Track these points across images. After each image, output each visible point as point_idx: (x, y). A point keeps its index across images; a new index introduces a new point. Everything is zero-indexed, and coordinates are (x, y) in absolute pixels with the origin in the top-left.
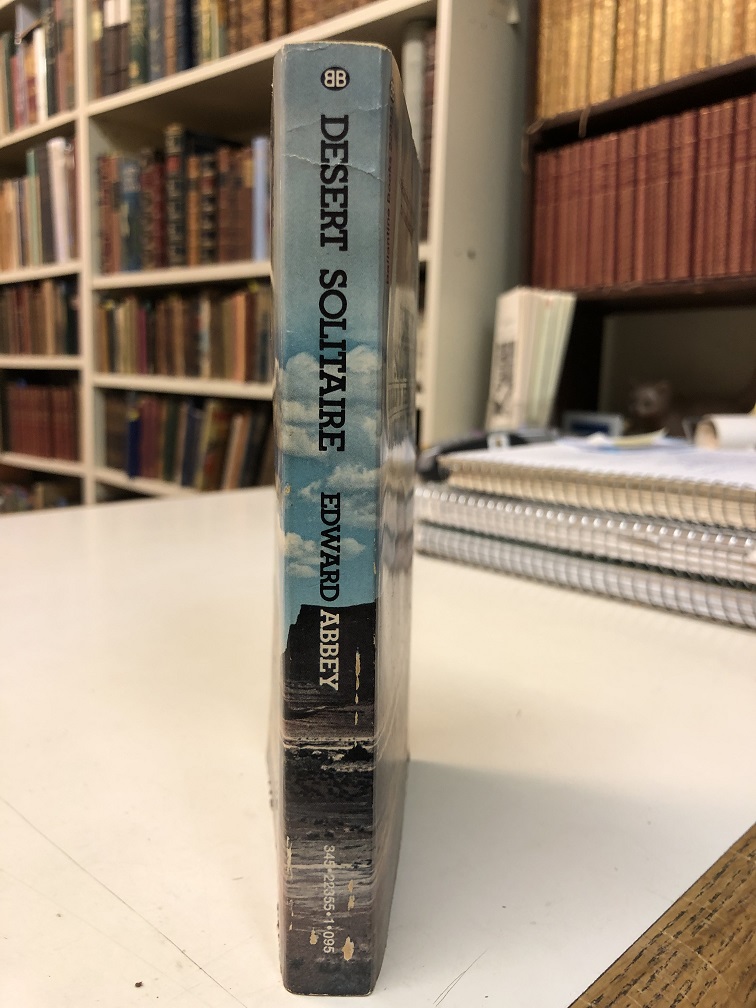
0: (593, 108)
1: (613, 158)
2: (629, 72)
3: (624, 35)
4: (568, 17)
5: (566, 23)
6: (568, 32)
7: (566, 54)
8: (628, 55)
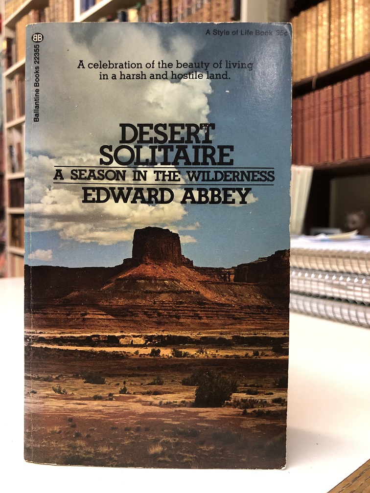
0: (319, 74)
1: (330, 98)
2: (336, 56)
3: (334, 38)
4: (305, 32)
5: (304, 35)
6: (305, 39)
7: (305, 50)
8: (336, 47)
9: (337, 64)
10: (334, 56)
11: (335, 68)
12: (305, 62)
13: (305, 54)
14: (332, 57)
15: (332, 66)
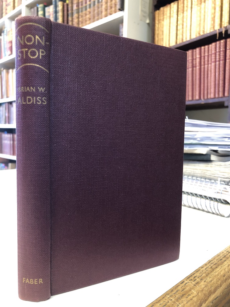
3: (180, 25)
4: (163, 20)
5: (162, 22)
6: (163, 25)
7: (163, 31)
8: (181, 31)
9: (181, 42)
10: (180, 37)
11: (180, 44)
12: (163, 39)
13: (163, 34)
14: (178, 37)
15: (178, 43)
